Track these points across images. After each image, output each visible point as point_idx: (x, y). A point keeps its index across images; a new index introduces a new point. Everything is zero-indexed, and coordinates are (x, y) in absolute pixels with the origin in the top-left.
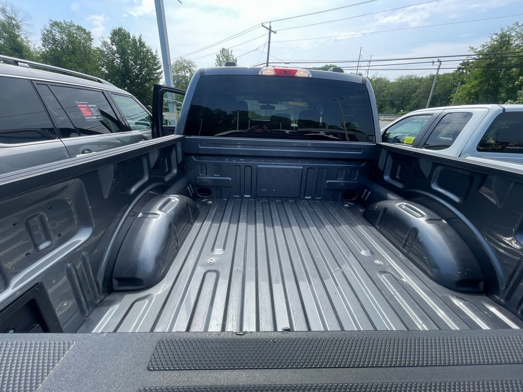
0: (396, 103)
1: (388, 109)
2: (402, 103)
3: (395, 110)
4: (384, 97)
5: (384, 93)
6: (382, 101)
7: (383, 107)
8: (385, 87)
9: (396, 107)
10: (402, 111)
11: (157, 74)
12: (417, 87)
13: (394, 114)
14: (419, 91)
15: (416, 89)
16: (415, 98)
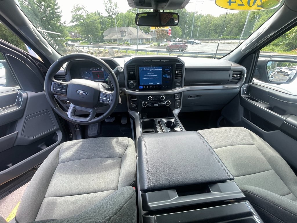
0: (218, 31)
1: (213, 35)
2: (221, 31)
3: (217, 35)
4: (211, 27)
5: (211, 24)
6: (210, 30)
7: (210, 34)
8: (212, 20)
9: (218, 33)
10: (221, 36)
11: (58, 12)
12: (231, 20)
13: (217, 38)
14: (232, 22)
15: (230, 21)
16: (229, 27)
